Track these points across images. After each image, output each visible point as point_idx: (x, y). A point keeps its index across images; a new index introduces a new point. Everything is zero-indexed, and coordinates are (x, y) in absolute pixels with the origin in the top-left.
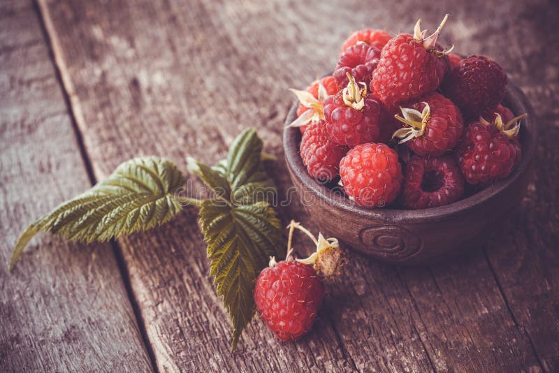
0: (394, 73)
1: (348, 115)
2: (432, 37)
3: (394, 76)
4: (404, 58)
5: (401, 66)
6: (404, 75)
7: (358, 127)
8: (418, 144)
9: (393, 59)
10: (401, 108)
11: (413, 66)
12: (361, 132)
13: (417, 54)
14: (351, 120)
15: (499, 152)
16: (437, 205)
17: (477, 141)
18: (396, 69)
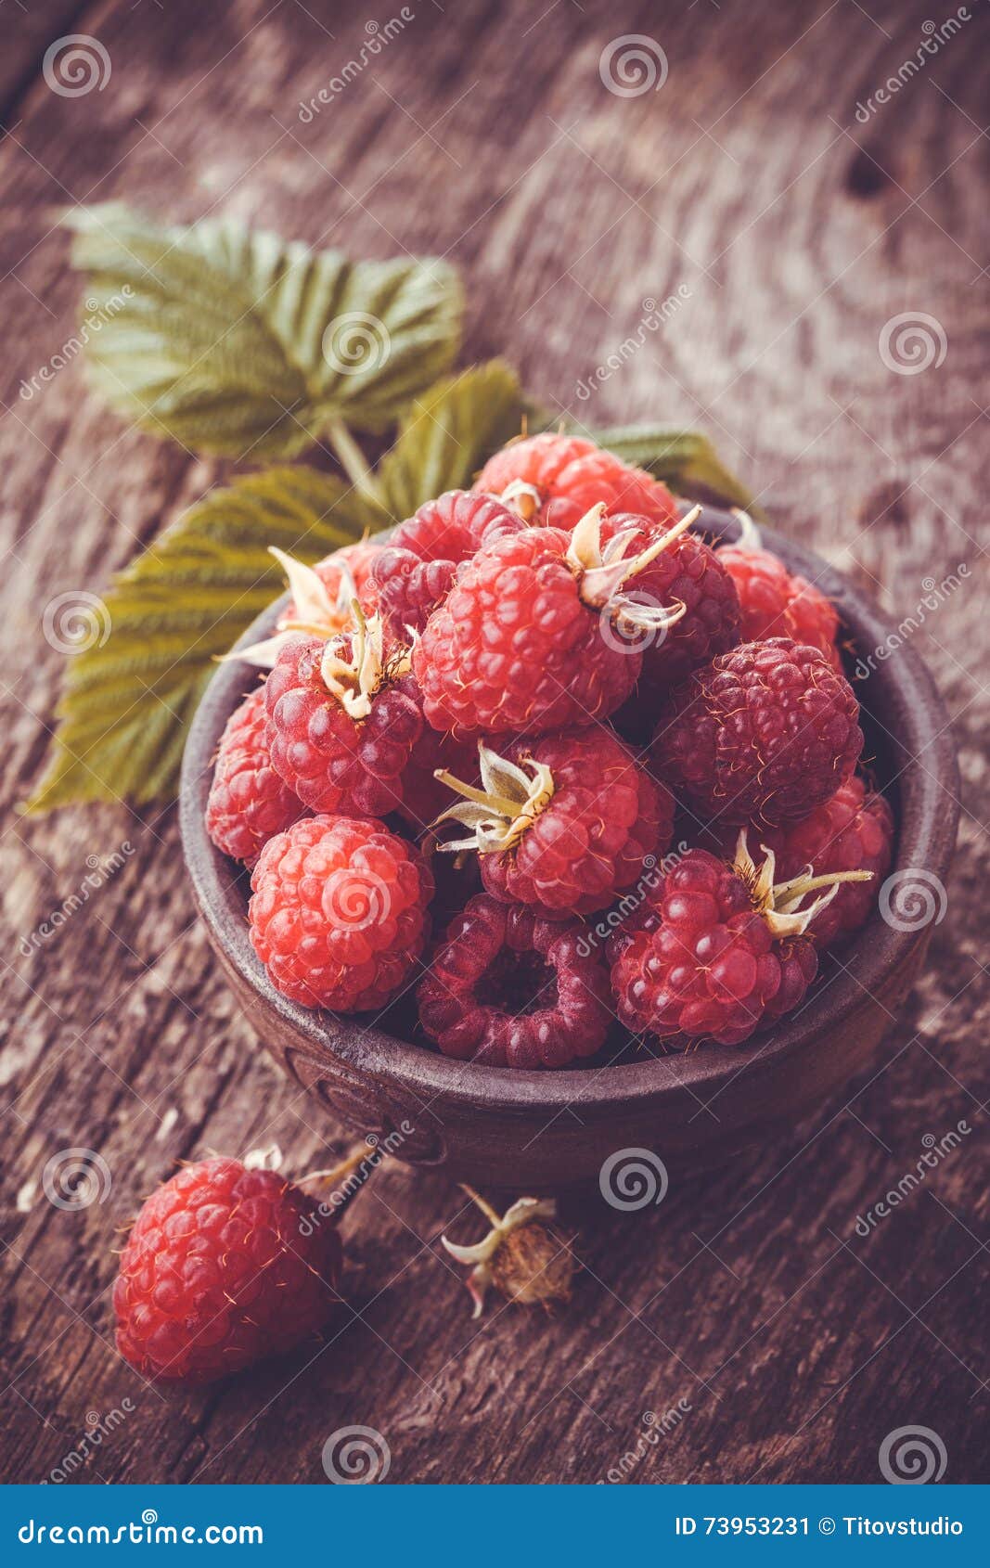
0: (465, 645)
1: (318, 721)
2: (608, 573)
3: (466, 654)
4: (508, 612)
5: (491, 632)
6: (493, 661)
7: (338, 767)
8: (494, 868)
9: (478, 602)
10: (480, 748)
11: (524, 645)
12: (347, 781)
13: (544, 612)
14: (320, 739)
15: (720, 971)
16: (500, 1060)
17: (668, 918)
18: (475, 637)
